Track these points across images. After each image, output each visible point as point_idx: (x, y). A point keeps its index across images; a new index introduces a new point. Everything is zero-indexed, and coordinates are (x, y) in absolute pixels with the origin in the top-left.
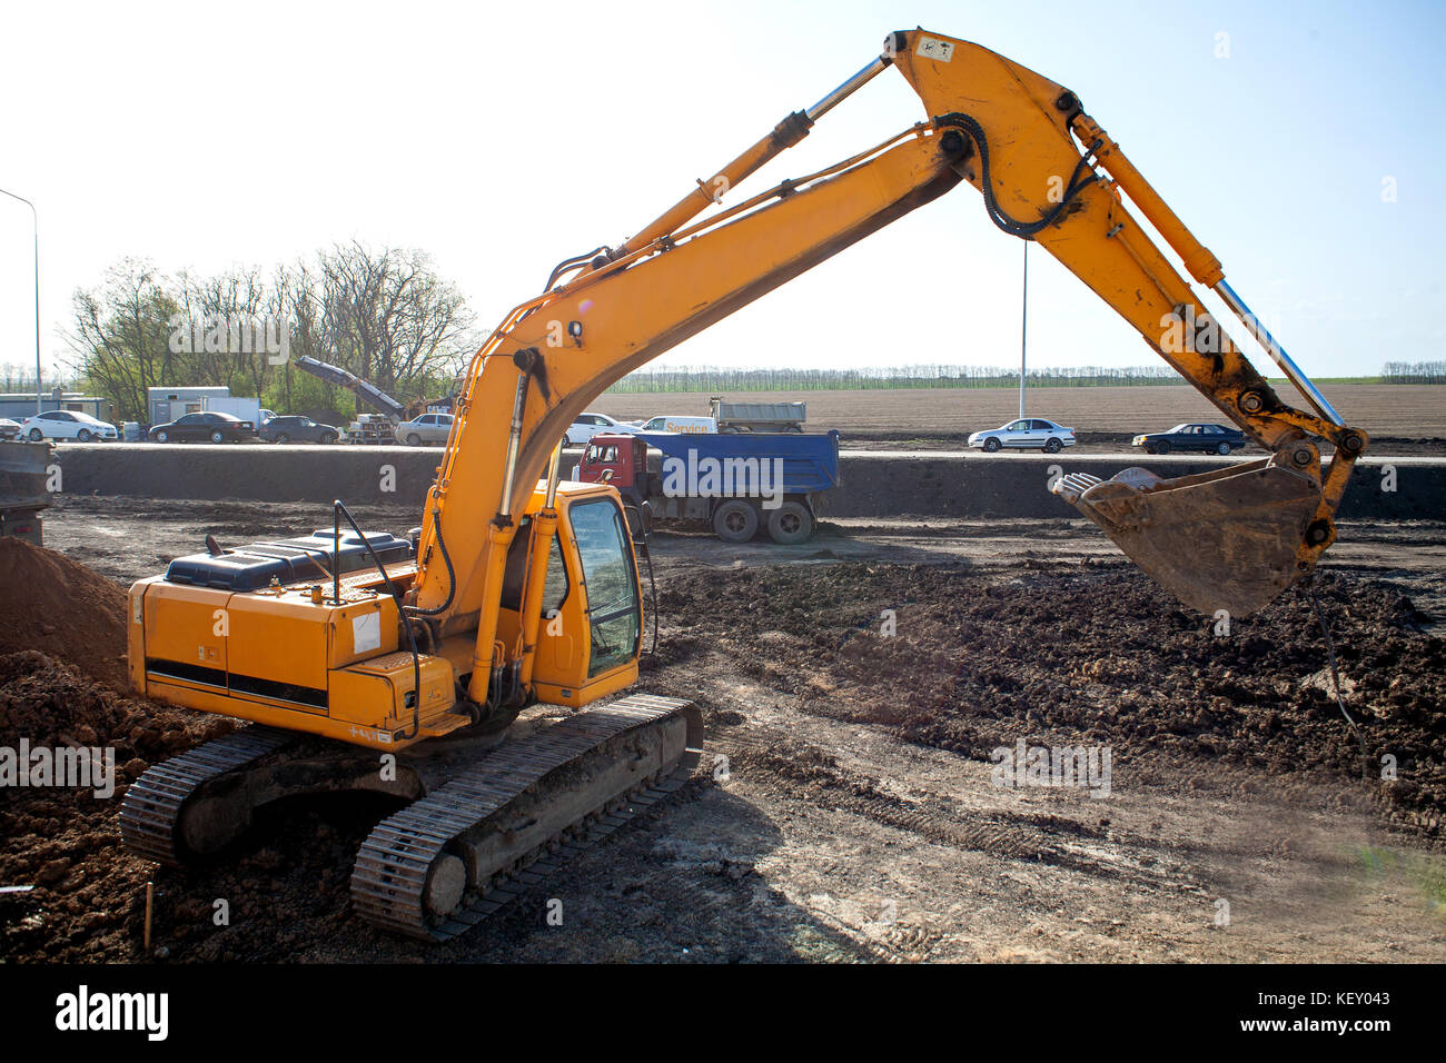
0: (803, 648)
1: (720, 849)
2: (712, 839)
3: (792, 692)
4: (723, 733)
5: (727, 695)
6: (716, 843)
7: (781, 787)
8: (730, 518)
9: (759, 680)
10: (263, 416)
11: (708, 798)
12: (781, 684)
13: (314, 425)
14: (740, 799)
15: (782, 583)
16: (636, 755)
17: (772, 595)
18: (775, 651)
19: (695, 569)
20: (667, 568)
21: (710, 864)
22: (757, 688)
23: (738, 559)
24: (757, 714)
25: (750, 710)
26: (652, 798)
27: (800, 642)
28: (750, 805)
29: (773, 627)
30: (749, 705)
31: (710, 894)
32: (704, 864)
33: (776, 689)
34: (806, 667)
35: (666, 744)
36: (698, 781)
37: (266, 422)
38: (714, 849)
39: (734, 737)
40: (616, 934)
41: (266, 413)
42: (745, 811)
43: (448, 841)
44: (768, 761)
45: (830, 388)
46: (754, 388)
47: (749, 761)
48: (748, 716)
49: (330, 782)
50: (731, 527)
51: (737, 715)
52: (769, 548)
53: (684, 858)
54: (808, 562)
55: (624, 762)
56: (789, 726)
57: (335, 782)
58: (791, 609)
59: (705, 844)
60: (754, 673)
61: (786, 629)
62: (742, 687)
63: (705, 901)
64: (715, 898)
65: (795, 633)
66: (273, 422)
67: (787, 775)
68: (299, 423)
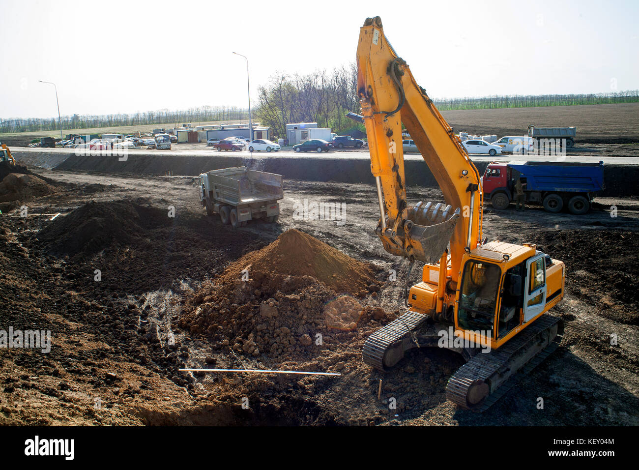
0: (596, 280)
1: (577, 383)
2: (572, 378)
3: (594, 305)
4: (568, 324)
5: (566, 304)
6: (574, 380)
7: (597, 355)
8: (550, 202)
9: (579, 298)
10: (332, 136)
11: (566, 357)
12: (588, 300)
13: (353, 139)
14: (580, 359)
15: (580, 242)
16: (540, 340)
17: (577, 248)
18: (584, 282)
19: (538, 230)
20: (525, 229)
21: (575, 390)
22: (578, 302)
23: (557, 224)
24: (580, 315)
25: (577, 313)
26: (545, 356)
27: (594, 277)
28: (585, 363)
29: (580, 268)
30: (576, 310)
31: (577, 404)
32: (572, 390)
33: (587, 302)
34: (599, 292)
35: (551, 335)
36: (562, 348)
37: (334, 139)
38: (574, 383)
39: (572, 327)
40: (544, 417)
41: (334, 135)
42: (584, 365)
43: (486, 379)
44: (590, 342)
45: (581, 104)
46: (541, 105)
47: (582, 340)
48: (576, 315)
49: (429, 344)
50: (551, 206)
51: (572, 315)
52: (569, 217)
53: (563, 386)
54: (589, 227)
55: (537, 343)
56: (595, 323)
57: (431, 344)
58: (587, 258)
59: (570, 380)
60: (576, 294)
61: (587, 270)
62: (572, 301)
63: (575, 408)
64: (579, 407)
65: (590, 272)
66: (337, 139)
67: (599, 350)
68: (347, 139)
